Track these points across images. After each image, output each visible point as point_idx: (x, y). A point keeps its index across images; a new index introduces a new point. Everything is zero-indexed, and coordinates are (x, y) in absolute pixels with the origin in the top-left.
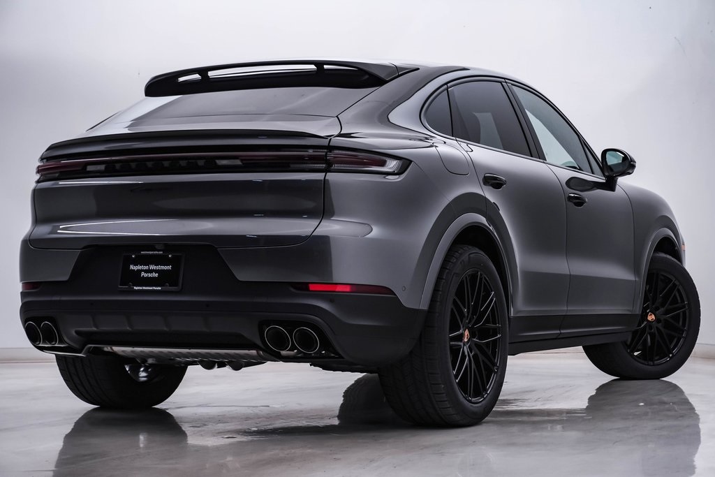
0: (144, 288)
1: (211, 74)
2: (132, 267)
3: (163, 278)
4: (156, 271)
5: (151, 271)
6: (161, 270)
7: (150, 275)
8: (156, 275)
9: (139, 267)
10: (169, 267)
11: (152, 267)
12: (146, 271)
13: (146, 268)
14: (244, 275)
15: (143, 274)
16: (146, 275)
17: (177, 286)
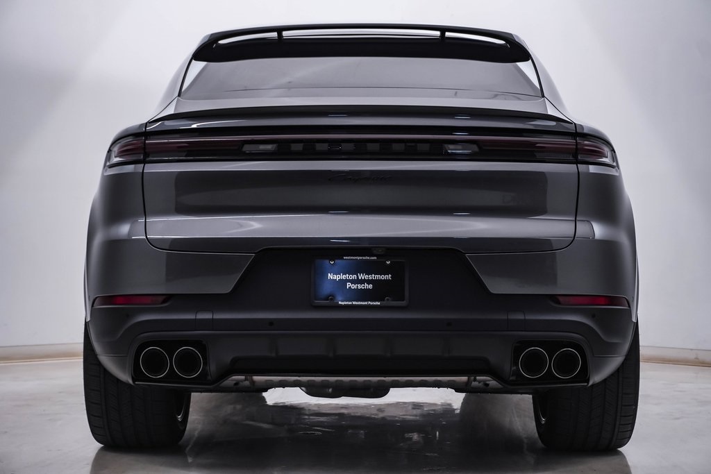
0: (354, 303)
1: (285, 34)
2: (331, 276)
3: (379, 290)
4: (369, 282)
5: (362, 282)
6: (376, 280)
7: (360, 287)
8: (370, 286)
9: (344, 277)
10: (389, 277)
11: (361, 276)
12: (353, 282)
13: (354, 277)
14: (498, 286)
15: (349, 285)
16: (354, 287)
17: (403, 300)
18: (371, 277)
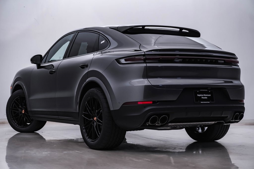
0: (204, 102)
2: (198, 95)
3: (209, 99)
4: (206, 97)
5: (205, 97)
6: (208, 96)
7: (205, 98)
8: (207, 98)
9: (201, 95)
10: (210, 95)
11: (205, 95)
13: (203, 95)
14: (232, 97)
15: (202, 97)
16: (203, 98)
17: (214, 101)
18: (207, 95)
